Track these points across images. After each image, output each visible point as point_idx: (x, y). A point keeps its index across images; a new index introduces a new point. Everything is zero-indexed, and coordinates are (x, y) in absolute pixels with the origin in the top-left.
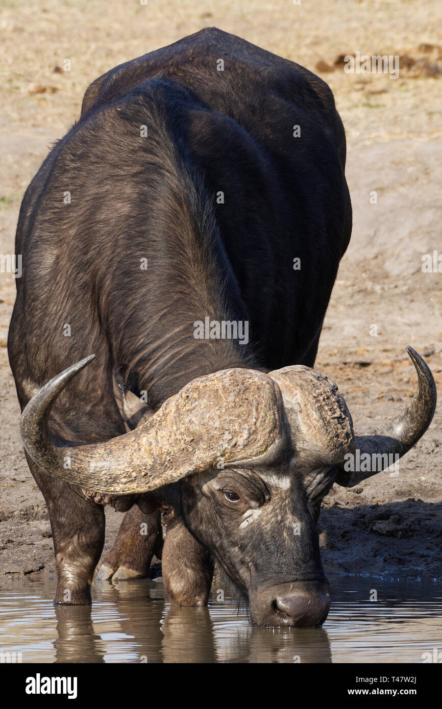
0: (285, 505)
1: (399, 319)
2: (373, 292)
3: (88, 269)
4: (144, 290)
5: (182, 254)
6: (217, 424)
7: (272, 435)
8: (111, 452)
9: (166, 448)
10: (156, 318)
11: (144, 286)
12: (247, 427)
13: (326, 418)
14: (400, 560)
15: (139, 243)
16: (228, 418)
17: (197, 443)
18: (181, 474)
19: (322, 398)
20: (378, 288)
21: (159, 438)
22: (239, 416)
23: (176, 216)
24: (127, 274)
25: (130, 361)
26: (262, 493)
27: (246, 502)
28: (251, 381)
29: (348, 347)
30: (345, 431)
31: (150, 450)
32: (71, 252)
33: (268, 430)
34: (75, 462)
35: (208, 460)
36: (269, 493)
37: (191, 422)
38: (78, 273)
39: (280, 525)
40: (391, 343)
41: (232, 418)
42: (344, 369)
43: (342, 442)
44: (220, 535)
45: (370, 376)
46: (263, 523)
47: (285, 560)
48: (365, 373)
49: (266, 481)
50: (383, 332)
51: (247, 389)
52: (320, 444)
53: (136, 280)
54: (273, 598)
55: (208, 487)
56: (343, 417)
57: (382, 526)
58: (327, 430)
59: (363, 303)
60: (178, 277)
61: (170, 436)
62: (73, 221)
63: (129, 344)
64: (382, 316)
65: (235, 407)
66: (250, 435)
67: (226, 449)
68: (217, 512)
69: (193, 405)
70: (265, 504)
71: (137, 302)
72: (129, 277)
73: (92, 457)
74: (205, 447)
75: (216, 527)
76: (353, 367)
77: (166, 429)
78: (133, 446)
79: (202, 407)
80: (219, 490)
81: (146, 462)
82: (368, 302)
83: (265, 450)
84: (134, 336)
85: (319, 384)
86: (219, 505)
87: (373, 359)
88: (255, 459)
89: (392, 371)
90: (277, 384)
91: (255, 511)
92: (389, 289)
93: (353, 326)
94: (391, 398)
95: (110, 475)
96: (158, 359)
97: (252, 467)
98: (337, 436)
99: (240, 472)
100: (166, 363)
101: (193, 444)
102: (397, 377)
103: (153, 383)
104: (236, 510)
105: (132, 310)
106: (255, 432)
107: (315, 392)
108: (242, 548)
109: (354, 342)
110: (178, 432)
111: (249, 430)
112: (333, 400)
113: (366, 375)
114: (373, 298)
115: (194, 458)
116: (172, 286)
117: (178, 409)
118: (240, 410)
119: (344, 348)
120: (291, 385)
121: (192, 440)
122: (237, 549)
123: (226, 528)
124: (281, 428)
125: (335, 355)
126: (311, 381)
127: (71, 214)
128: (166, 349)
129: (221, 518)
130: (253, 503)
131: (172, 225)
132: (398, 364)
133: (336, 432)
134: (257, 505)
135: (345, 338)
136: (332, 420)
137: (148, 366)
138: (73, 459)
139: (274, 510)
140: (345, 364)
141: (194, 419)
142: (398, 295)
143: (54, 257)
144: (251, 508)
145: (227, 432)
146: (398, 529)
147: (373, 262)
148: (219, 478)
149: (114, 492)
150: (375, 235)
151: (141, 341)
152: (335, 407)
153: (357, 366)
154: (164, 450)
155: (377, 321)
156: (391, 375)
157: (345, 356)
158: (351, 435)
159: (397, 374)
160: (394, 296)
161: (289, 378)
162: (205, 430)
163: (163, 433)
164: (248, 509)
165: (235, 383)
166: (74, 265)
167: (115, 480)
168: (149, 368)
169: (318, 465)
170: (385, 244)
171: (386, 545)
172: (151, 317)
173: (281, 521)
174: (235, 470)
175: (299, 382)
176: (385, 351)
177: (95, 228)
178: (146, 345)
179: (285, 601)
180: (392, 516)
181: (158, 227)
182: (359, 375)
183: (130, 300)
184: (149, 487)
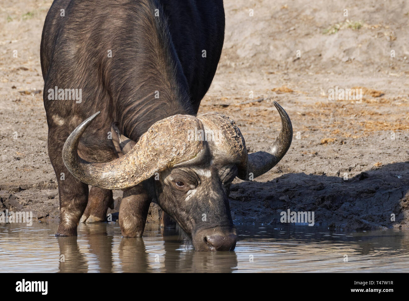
0: (209, 186)
1: (244, 81)
2: (230, 67)
3: (97, 56)
4: (131, 70)
5: (152, 51)
6: (169, 144)
7: (198, 147)
8: (114, 166)
9: (143, 160)
10: (138, 87)
11: (131, 68)
12: (185, 144)
13: (228, 137)
14: (243, 213)
15: (128, 43)
16: (174, 140)
17: (159, 155)
18: (151, 173)
19: (226, 127)
20: (233, 64)
21: (139, 155)
22: (180, 139)
23: (149, 29)
24: (121, 60)
25: (124, 110)
26: (196, 180)
27: (188, 186)
28: (186, 120)
29: (216, 97)
30: (239, 144)
31: (134, 162)
32: (88, 46)
33: (196, 145)
34: (94, 173)
35: (165, 164)
36: (200, 180)
37: (155, 144)
38: (92, 58)
39: (207, 197)
40: (240, 95)
41: (176, 140)
42: (215, 109)
43: (238, 150)
44: (175, 206)
45: (228, 112)
46: (198, 197)
47: (210, 216)
48: (226, 110)
49: (198, 173)
50: (236, 88)
51: (184, 124)
52: (226, 151)
53: (127, 64)
54: (204, 236)
55: (167, 180)
56: (238, 136)
57: (234, 195)
58: (229, 143)
59: (225, 72)
60: (150, 64)
61: (144, 153)
62: (88, 29)
63: (123, 101)
64: (235, 80)
65: (178, 134)
66: (186, 148)
67: (174, 156)
68: (173, 194)
69: (155, 135)
70: (198, 186)
71: (127, 77)
72: (123, 62)
73: (103, 170)
74: (163, 157)
75: (173, 202)
76: (219, 107)
77: (142, 150)
78: (125, 162)
79: (160, 136)
80: (173, 181)
81: (133, 169)
82: (227, 72)
83: (195, 155)
84: (126, 96)
85: (224, 120)
86: (174, 189)
87: (230, 103)
88: (190, 161)
89: (240, 110)
90: (201, 121)
91: (193, 190)
92: (239, 65)
93: (219, 85)
94: (239, 124)
95: (113, 178)
96: (140, 110)
97: (189, 166)
98: (235, 147)
99: (183, 169)
100: (144, 114)
101: (157, 156)
102: (243, 113)
103: (137, 124)
104: (183, 191)
105: (124, 81)
106: (189, 146)
107: (222, 124)
108: (188, 212)
109: (220, 94)
110: (148, 151)
111: (186, 145)
112: (232, 128)
113: (226, 112)
114: (230, 70)
115: (158, 164)
116: (147, 69)
117: (148, 139)
118: (180, 135)
119: (214, 97)
120: (208, 121)
121: (156, 154)
122: (184, 213)
123: (178, 202)
124: (204, 144)
125: (209, 100)
126: (220, 118)
127: (88, 26)
128: (144, 105)
129: (175, 196)
130: (192, 186)
131: (147, 34)
132: (243, 106)
133: (234, 145)
134: (194, 187)
135: (215, 92)
136: (232, 138)
137: (134, 114)
138: (93, 171)
139: (203, 189)
140: (215, 105)
141: (156, 143)
142: (244, 68)
143: (77, 49)
144: (191, 189)
145: (174, 148)
146: (243, 196)
147: (231, 50)
148: (172, 174)
149: (117, 188)
150: (232, 35)
151: (130, 100)
152: (234, 132)
153: (222, 107)
154: (141, 162)
155: (232, 83)
156: (240, 111)
157: (215, 101)
158: (243, 146)
159: (243, 111)
160: (242, 68)
161: (207, 118)
162: (162, 148)
163: (140, 152)
164: (189, 190)
165: (177, 121)
166: (90, 54)
167: (116, 181)
168: (134, 115)
169: (226, 163)
170: (237, 40)
171: (236, 205)
172: (135, 86)
173: (207, 195)
174: (180, 168)
175: (213, 119)
176: (237, 99)
177: (101, 33)
178: (133, 102)
179: (211, 237)
180: (239, 189)
181: (138, 34)
182: (222, 112)
183: (123, 75)
184: (135, 183)
